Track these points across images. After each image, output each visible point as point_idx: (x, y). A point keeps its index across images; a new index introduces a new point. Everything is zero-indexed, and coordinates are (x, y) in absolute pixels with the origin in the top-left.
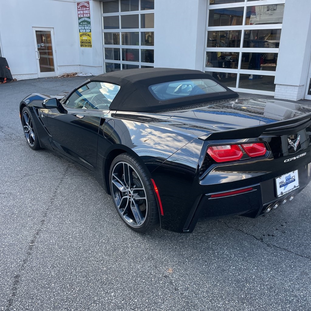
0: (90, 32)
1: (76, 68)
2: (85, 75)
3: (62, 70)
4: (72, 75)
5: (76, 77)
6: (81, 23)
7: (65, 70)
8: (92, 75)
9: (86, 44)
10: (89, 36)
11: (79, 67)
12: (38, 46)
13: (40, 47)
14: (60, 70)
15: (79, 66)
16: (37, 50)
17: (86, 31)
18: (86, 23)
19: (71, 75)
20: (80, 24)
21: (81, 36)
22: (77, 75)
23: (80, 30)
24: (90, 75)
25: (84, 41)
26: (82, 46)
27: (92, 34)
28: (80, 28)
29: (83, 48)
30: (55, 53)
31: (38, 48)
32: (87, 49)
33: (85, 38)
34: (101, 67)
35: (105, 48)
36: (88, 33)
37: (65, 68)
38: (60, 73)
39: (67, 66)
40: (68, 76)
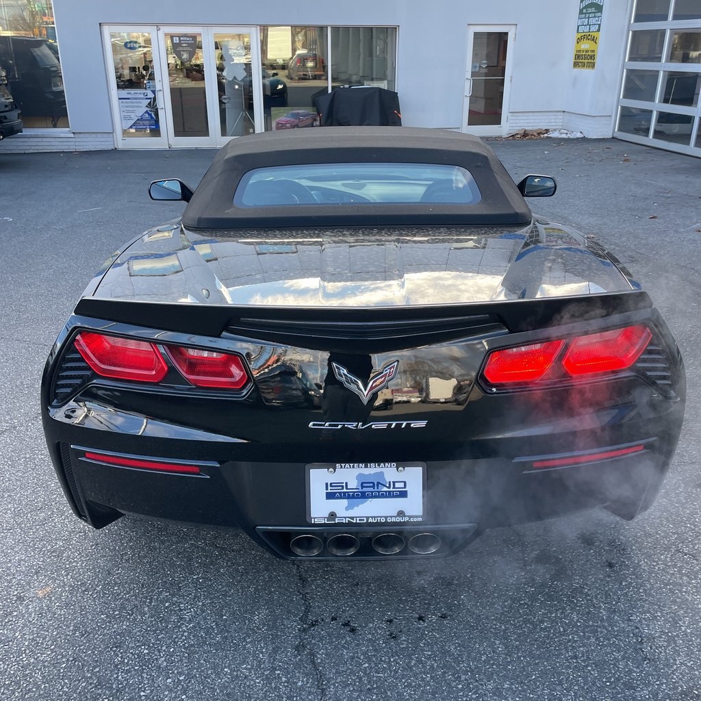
0: (599, 30)
1: (553, 117)
2: (564, 136)
3: (517, 121)
4: (535, 134)
5: (543, 138)
6: (584, 11)
7: (527, 121)
8: (582, 136)
9: (584, 60)
10: (593, 40)
11: (560, 116)
12: (475, 67)
13: (477, 69)
14: (512, 121)
15: (562, 114)
16: (469, 75)
17: (590, 29)
18: (593, 10)
19: (532, 135)
20: (581, 12)
21: (579, 40)
22: (546, 135)
23: (578, 26)
24: (579, 135)
25: (581, 54)
26: (576, 65)
27: (601, 36)
28: (580, 23)
29: (577, 70)
30: (509, 81)
31: (472, 72)
32: (586, 72)
33: (585, 45)
34: (608, 118)
35: (627, 70)
36: (593, 34)
37: (526, 118)
38: (511, 128)
39: (533, 112)
40: (525, 134)
